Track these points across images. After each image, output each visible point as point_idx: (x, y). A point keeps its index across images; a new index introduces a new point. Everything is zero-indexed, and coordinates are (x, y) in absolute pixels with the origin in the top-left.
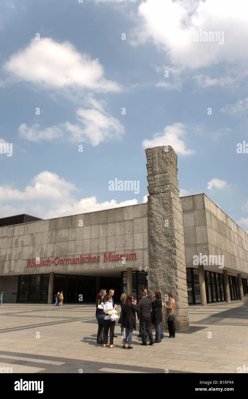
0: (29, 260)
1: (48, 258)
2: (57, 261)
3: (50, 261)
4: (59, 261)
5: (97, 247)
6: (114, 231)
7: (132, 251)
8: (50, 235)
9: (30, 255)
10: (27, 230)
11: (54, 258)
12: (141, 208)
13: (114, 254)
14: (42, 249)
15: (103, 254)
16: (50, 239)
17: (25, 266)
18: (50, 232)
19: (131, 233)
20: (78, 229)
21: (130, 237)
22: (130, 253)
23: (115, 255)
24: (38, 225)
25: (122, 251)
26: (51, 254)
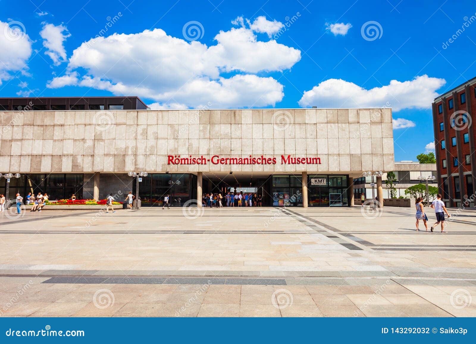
0: (169, 157)
1: (202, 157)
2: (215, 160)
3: (205, 159)
4: (218, 160)
5: (271, 148)
6: (294, 134)
7: (316, 156)
8: (201, 128)
9: (171, 150)
10: (162, 120)
11: (211, 157)
12: (326, 113)
13: (294, 156)
14: (190, 145)
15: (279, 156)
16: (202, 133)
17: (163, 163)
18: (202, 125)
19: (313, 137)
20: (244, 127)
21: (313, 141)
22: (313, 158)
23: (295, 159)
24: (180, 116)
25: (303, 155)
26: (206, 151)
